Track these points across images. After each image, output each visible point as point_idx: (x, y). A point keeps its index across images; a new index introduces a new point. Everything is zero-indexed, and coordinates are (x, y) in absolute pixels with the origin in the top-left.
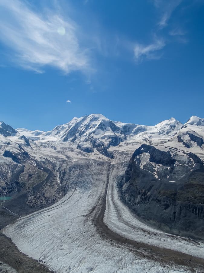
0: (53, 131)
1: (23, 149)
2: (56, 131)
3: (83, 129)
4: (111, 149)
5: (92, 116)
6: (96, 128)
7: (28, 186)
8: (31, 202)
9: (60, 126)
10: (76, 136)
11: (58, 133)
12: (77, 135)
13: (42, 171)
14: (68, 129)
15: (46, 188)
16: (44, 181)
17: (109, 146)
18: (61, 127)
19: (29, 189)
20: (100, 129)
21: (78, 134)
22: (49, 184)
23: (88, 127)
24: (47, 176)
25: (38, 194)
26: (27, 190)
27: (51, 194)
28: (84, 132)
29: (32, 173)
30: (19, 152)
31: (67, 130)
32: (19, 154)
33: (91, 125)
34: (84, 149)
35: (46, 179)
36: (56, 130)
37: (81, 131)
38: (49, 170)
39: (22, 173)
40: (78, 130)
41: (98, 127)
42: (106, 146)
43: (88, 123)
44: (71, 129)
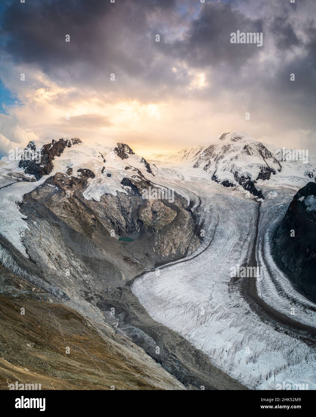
1: (143, 176)
3: (220, 153)
4: (260, 184)
7: (153, 226)
8: (157, 248)
10: (210, 162)
11: (185, 156)
12: (212, 160)
13: (169, 208)
14: (200, 152)
15: (175, 231)
16: (172, 222)
17: (257, 179)
19: (154, 231)
20: (244, 153)
21: (214, 159)
22: (179, 227)
24: (176, 215)
25: (166, 239)
26: (152, 232)
27: (182, 241)
28: (222, 157)
29: (157, 210)
30: (140, 180)
31: (198, 153)
32: (140, 183)
33: (232, 148)
34: (221, 181)
35: (174, 220)
36: (183, 152)
38: (177, 207)
39: (146, 209)
40: (213, 153)
41: (243, 150)
42: (253, 179)
43: (228, 144)
44: (204, 152)
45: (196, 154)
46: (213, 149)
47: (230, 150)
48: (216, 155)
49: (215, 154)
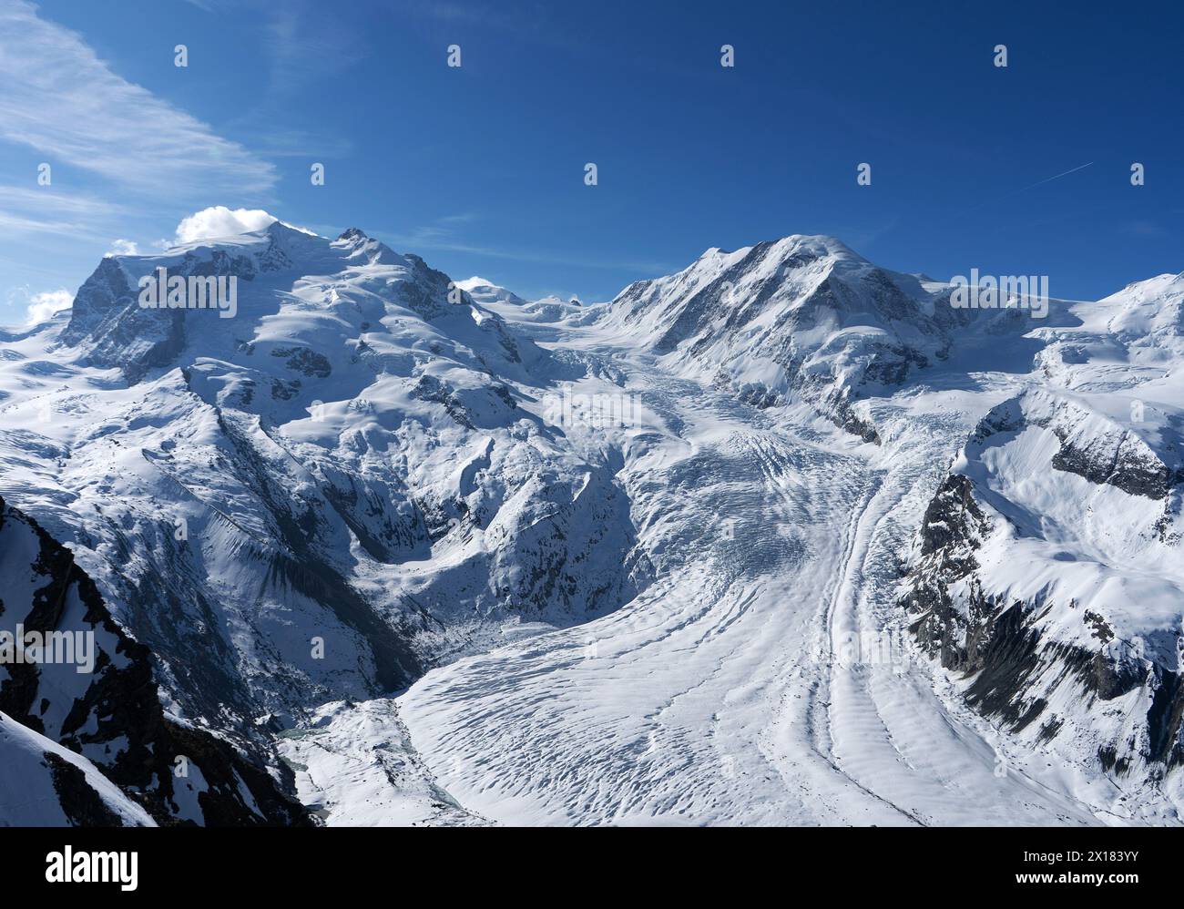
0: (616, 302)
2: (629, 305)
3: (746, 300)
5: (792, 244)
6: (805, 298)
9: (649, 284)
10: (710, 332)
11: (634, 312)
12: (719, 324)
18: (651, 290)
20: (823, 303)
23: (772, 291)
33: (786, 287)
37: (737, 310)
40: (722, 303)
41: (818, 293)
43: (772, 276)
44: (693, 301)
45: (671, 307)
46: (720, 294)
48: (731, 310)
49: (729, 307)
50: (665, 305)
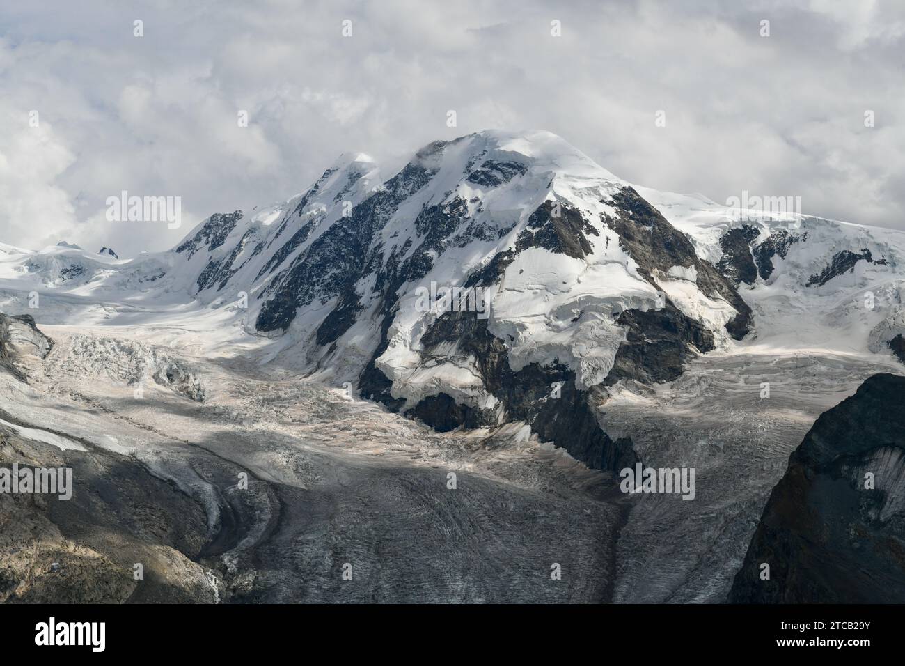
0: (179, 250)
2: (204, 256)
3: (408, 243)
12: (365, 286)
14: (296, 242)
17: (610, 381)
21: (371, 279)
23: (452, 228)
28: (419, 268)
31: (286, 250)
34: (412, 401)
36: (203, 246)
37: (394, 258)
40: (371, 247)
41: (529, 229)
42: (588, 378)
43: (451, 199)
44: (318, 244)
45: (279, 257)
46: (370, 227)
47: (461, 230)
48: (386, 259)
49: (381, 256)
50: (267, 254)
